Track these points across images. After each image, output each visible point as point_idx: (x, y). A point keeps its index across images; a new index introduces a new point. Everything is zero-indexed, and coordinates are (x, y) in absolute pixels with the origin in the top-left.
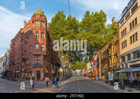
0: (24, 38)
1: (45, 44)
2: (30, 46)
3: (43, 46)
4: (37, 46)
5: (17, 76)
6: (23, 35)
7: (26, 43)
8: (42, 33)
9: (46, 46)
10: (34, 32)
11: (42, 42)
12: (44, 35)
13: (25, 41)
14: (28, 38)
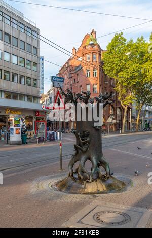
0: (72, 75)
1: (99, 84)
2: (81, 86)
3: (95, 86)
4: (88, 87)
5: (65, 126)
6: (72, 72)
7: (76, 82)
8: (94, 69)
9: (100, 85)
10: (84, 68)
11: (95, 82)
12: (97, 71)
13: (75, 79)
14: (78, 75)
